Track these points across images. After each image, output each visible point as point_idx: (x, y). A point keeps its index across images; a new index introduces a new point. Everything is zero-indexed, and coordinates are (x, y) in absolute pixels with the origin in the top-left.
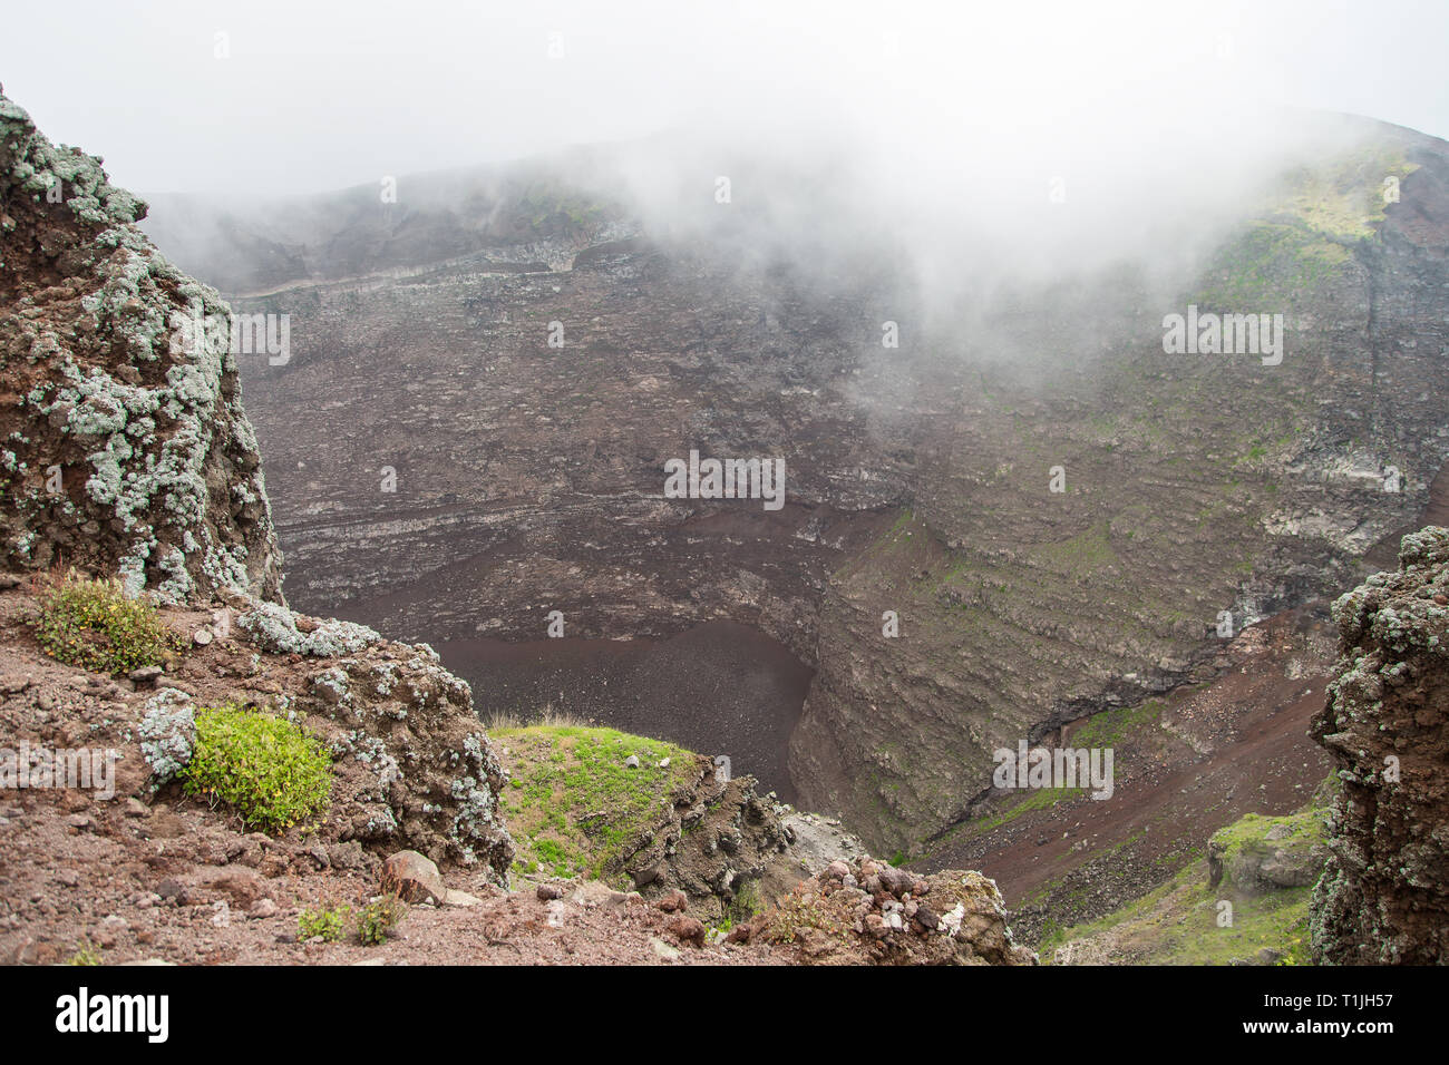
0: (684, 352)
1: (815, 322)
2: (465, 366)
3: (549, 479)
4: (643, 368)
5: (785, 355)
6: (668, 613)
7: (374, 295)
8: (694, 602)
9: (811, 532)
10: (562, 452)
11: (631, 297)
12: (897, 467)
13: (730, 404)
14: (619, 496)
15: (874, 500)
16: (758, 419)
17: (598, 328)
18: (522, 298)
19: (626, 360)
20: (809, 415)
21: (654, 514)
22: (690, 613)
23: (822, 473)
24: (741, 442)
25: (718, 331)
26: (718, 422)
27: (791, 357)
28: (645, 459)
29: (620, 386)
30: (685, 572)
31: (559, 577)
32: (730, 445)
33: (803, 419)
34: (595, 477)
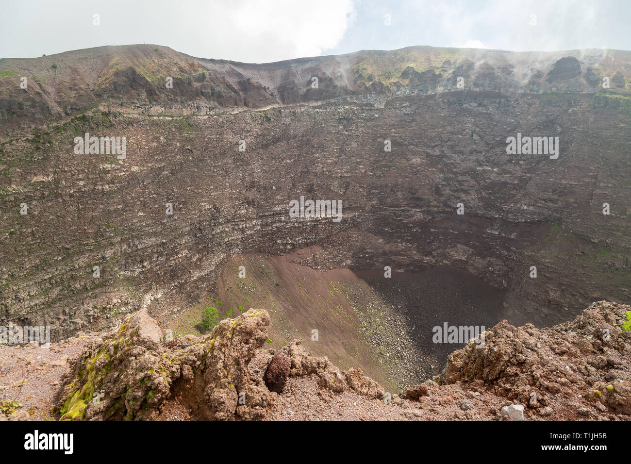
0: (433, 147)
1: (498, 139)
2: (337, 147)
3: (371, 200)
4: (415, 154)
5: (481, 152)
6: (422, 261)
7: (302, 113)
8: (434, 257)
9: (496, 230)
10: (376, 188)
11: (409, 122)
12: (546, 205)
13: (452, 172)
14: (400, 209)
15: (529, 218)
16: (464, 179)
17: (393, 134)
18: (361, 118)
19: (406, 149)
20: (490, 179)
21: (415, 218)
22: (431, 262)
23: (498, 205)
24: (456, 189)
25: (449, 140)
26: (446, 179)
27: (484, 153)
28: (411, 193)
29: (404, 161)
30: (430, 244)
31: (374, 243)
32: (450, 189)
33: (487, 181)
34: (389, 200)
